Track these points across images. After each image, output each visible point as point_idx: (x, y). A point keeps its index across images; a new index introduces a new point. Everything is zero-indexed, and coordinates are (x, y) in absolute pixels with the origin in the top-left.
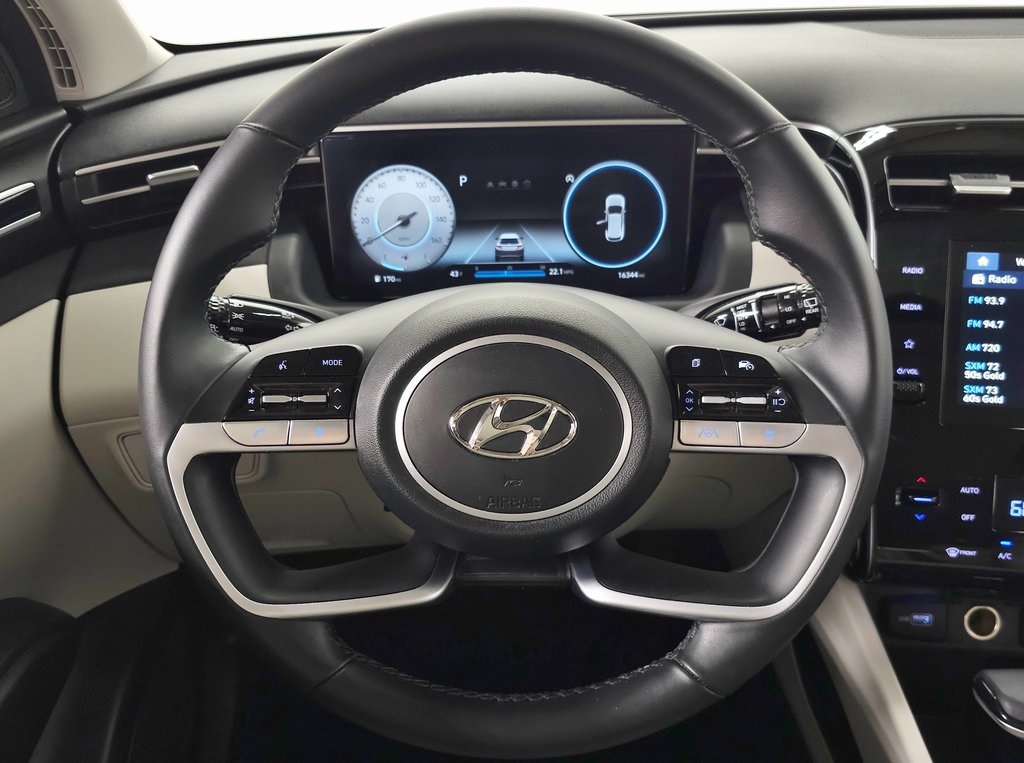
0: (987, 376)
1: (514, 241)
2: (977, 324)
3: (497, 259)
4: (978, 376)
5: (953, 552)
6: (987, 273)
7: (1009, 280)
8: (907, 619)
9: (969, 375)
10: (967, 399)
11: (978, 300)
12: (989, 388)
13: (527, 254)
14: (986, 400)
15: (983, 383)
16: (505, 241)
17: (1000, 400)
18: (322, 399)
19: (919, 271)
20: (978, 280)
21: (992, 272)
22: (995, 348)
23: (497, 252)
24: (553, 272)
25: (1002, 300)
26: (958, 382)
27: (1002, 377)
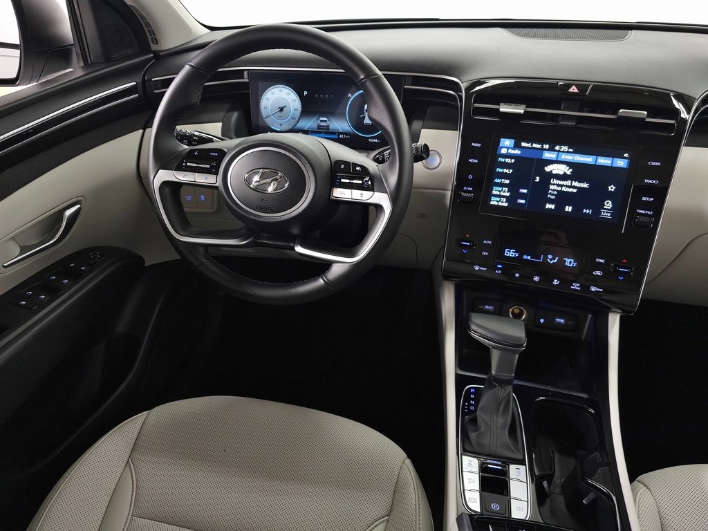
0: (502, 194)
1: (325, 121)
2: (501, 170)
3: (318, 128)
4: (498, 193)
5: (477, 268)
6: (508, 148)
7: (517, 152)
8: (482, 307)
9: (494, 192)
10: (492, 203)
11: (503, 160)
12: (502, 199)
13: (330, 127)
14: (500, 204)
15: (499, 196)
16: (322, 121)
17: (506, 205)
18: (208, 166)
19: (479, 145)
20: (504, 151)
21: (510, 148)
22: (507, 182)
23: (318, 126)
24: (341, 136)
25: (513, 161)
26: (489, 195)
27: (508, 194)
